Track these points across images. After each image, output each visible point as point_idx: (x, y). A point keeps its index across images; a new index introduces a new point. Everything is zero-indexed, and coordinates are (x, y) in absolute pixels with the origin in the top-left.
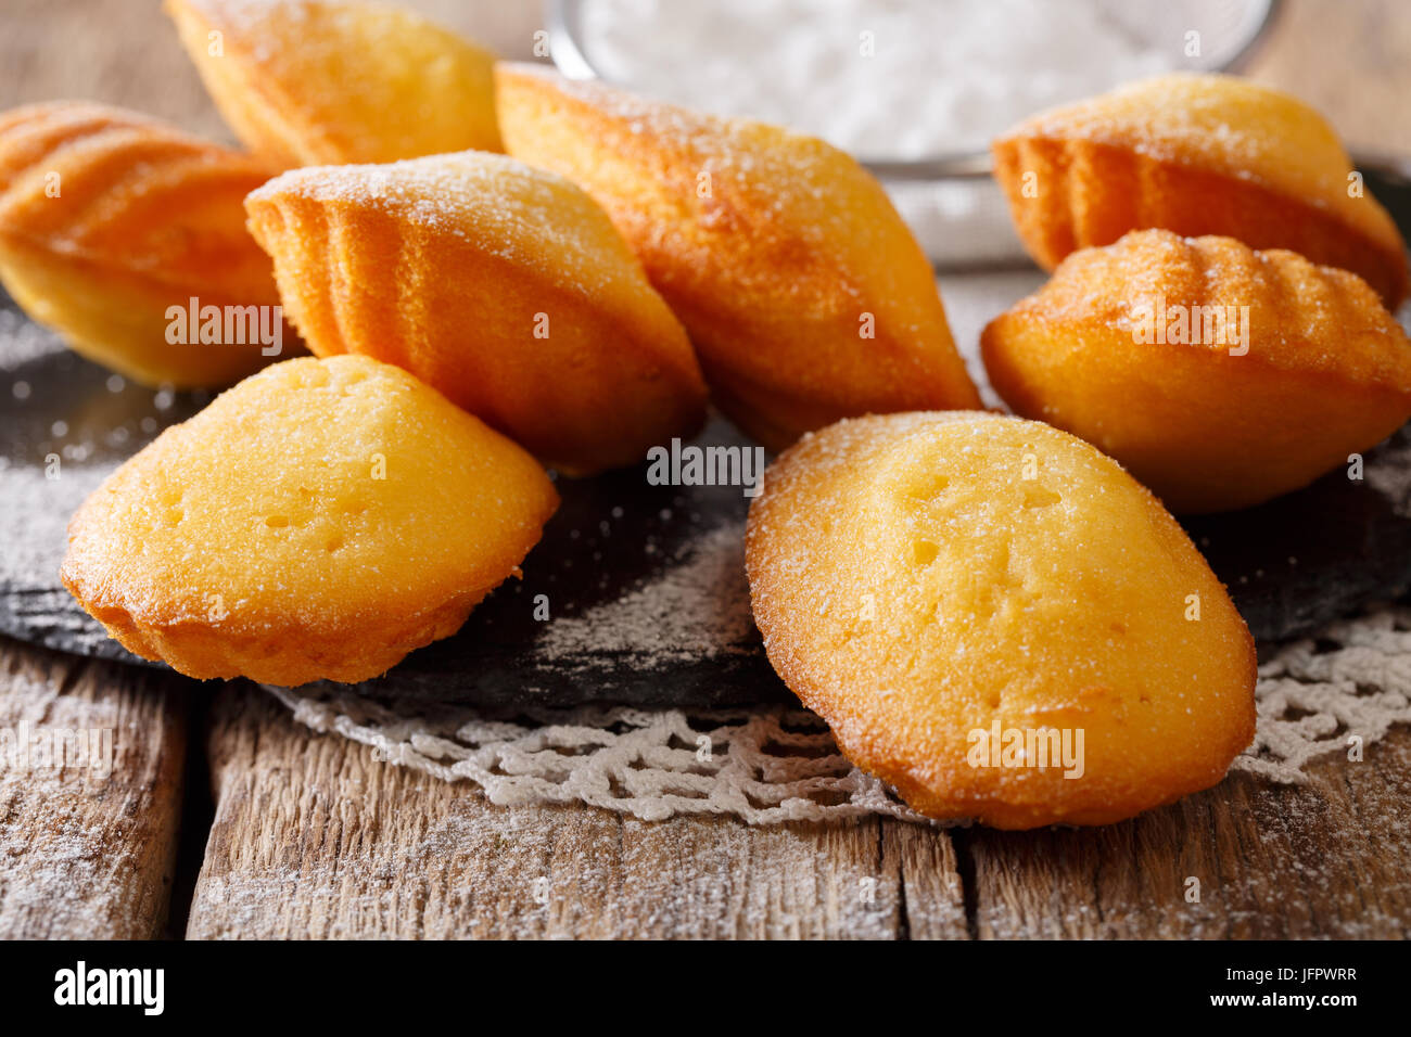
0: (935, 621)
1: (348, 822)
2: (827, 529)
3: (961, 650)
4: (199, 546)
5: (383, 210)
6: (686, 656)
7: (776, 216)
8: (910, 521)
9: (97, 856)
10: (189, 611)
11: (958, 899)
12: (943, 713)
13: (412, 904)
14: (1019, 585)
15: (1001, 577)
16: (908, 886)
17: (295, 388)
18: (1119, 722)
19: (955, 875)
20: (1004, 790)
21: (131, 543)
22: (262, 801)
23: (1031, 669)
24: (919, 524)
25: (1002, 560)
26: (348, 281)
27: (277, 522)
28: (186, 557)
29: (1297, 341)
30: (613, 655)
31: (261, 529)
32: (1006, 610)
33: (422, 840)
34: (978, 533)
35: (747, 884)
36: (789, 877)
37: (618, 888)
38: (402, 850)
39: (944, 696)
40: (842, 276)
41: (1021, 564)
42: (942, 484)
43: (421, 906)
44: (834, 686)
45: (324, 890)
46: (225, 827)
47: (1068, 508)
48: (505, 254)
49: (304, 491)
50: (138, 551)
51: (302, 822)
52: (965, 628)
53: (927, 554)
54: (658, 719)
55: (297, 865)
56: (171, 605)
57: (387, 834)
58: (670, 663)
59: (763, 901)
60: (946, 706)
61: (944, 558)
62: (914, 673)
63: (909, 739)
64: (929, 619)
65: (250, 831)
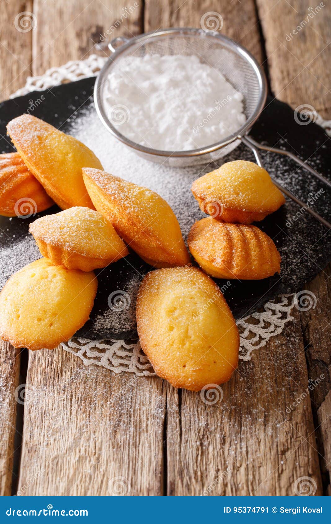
0: (173, 345)
1: (56, 370)
2: (152, 313)
3: (178, 354)
4: (23, 327)
5: (58, 246)
6: (124, 330)
7: (143, 225)
8: (169, 320)
9: (6, 385)
10: (22, 344)
11: (177, 404)
12: (174, 368)
13: (69, 399)
14: (190, 337)
15: (186, 336)
16: (168, 399)
17: (42, 279)
18: (210, 371)
19: (177, 395)
20: (186, 387)
21: (9, 323)
22: (38, 361)
23: (192, 358)
24: (170, 321)
25: (187, 331)
26: (52, 256)
27: (39, 320)
28: (21, 329)
29: (250, 269)
30: (109, 329)
31: (36, 322)
32: (187, 344)
33: (71, 377)
34: (182, 324)
35: (136, 396)
36: (144, 393)
37: (110, 396)
38: (67, 380)
39: (175, 364)
40: (157, 239)
41: (191, 332)
42: (175, 309)
43: (71, 400)
44: (153, 356)
45: (51, 394)
46: (31, 370)
47: (201, 317)
48: (84, 255)
49: (44, 311)
50: (11, 326)
51: (46, 369)
52: (179, 348)
53: (171, 329)
54: (119, 341)
55: (46, 384)
56: (18, 342)
57: (64, 373)
58: (121, 332)
59: (139, 402)
60: (175, 367)
61: (175, 330)
62: (169, 358)
63: (168, 373)
64: (172, 345)
65: (36, 371)
